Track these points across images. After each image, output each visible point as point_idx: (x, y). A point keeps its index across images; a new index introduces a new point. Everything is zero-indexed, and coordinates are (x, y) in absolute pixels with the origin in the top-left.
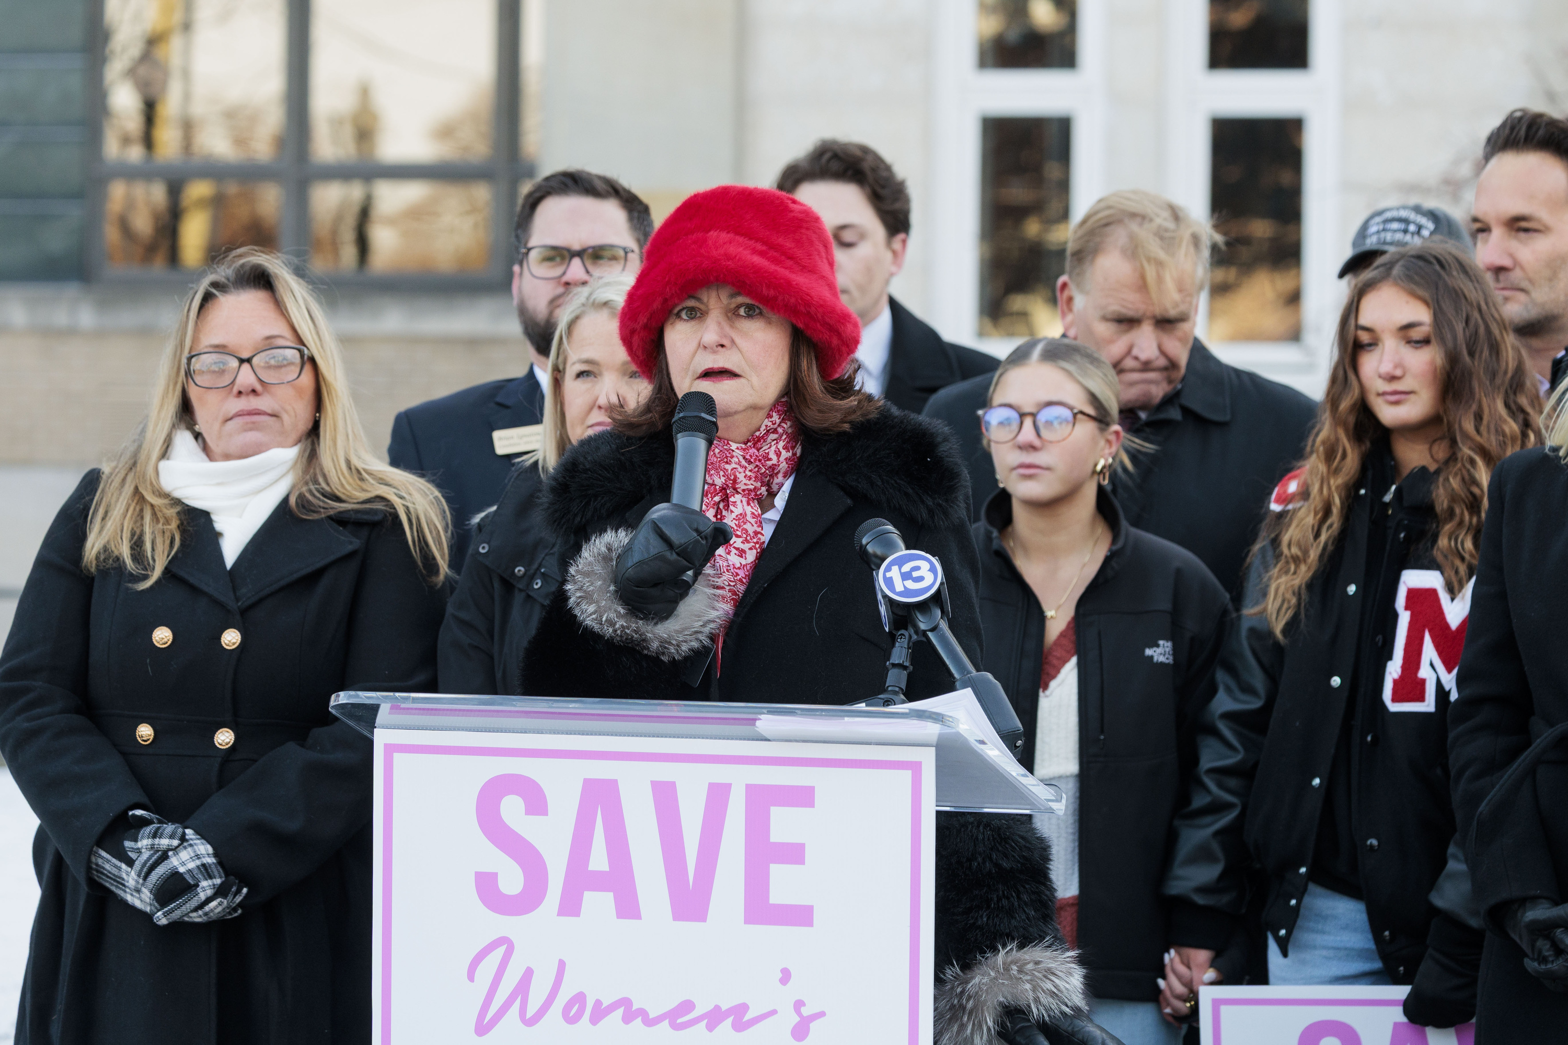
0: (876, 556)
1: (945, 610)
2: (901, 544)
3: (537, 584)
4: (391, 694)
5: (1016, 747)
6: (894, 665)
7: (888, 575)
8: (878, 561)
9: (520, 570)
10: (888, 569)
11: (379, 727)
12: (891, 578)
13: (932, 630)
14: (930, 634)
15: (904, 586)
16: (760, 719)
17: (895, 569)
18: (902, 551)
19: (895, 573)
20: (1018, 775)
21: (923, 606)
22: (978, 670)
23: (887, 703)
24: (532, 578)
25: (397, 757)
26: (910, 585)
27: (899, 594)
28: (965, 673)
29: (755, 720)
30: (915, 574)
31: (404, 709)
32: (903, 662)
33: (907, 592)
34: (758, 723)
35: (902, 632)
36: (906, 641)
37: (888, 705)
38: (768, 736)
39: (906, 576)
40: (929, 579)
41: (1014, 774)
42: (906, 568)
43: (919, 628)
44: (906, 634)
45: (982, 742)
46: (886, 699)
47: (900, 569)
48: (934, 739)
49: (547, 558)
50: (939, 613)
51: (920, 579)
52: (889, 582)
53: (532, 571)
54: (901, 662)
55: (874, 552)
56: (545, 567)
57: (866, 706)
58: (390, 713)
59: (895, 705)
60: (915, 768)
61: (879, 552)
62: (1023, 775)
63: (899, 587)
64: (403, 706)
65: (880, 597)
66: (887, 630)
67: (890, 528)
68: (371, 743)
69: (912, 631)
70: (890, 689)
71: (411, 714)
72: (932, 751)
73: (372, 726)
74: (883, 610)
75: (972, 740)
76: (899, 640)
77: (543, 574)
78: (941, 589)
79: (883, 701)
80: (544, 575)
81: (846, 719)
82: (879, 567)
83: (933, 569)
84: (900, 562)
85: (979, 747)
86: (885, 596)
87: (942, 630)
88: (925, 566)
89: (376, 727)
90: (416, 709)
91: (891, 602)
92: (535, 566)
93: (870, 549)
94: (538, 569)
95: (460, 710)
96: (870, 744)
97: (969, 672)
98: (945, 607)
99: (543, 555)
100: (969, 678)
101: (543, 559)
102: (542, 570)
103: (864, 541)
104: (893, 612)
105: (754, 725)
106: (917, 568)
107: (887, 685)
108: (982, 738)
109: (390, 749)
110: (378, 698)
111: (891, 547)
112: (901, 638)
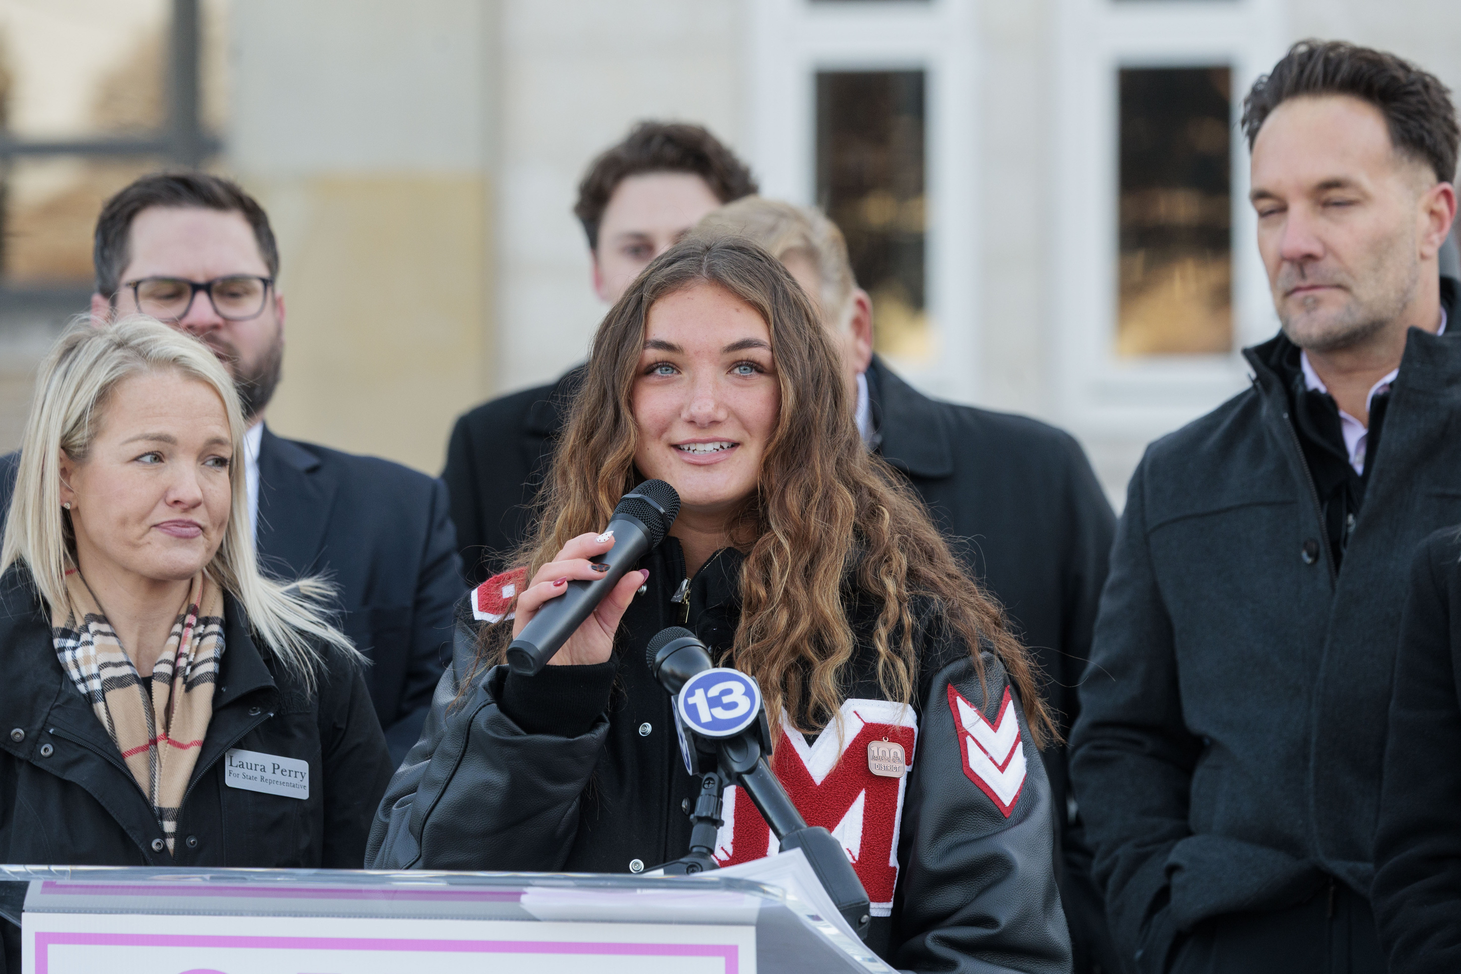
0: (674, 675)
1: (766, 745)
2: (708, 661)
3: (47, 750)
4: (45, 868)
5: (861, 924)
6: (700, 819)
7: (691, 701)
8: (677, 683)
9: (18, 733)
10: (691, 693)
11: (29, 911)
12: (694, 705)
13: (750, 772)
14: (746, 778)
15: (712, 716)
16: (525, 893)
17: (700, 692)
18: (708, 668)
19: (699, 699)
20: (864, 959)
21: (736, 742)
22: (810, 824)
23: (692, 868)
24: (35, 742)
25: (53, 950)
26: (720, 714)
27: (706, 726)
28: (794, 828)
29: (520, 894)
30: (726, 699)
31: (61, 886)
32: (712, 814)
33: (715, 723)
34: (523, 898)
35: (711, 775)
36: (716, 787)
37: (693, 871)
38: (537, 916)
39: (714, 702)
40: (744, 705)
41: (858, 958)
42: (714, 691)
43: (732, 769)
44: (715, 777)
45: (816, 918)
46: (690, 864)
47: (706, 693)
48: (754, 916)
49: (54, 712)
50: (757, 749)
51: (733, 706)
52: (692, 710)
53: (34, 734)
54: (710, 814)
55: (672, 671)
56: (53, 726)
57: (666, 873)
58: (42, 893)
59: (702, 871)
60: (730, 953)
61: (678, 671)
62: (872, 960)
63: (705, 717)
64: (59, 882)
65: (680, 729)
66: (690, 772)
67: (694, 640)
68: (18, 931)
69: (723, 774)
70: (695, 850)
71: (69, 893)
72: (751, 932)
73: (18, 909)
74: (684, 746)
75: (803, 916)
76: (706, 786)
77: (52, 736)
78: (760, 718)
79: (686, 866)
80: (55, 739)
81: (639, 891)
82: (678, 690)
83: (749, 693)
84: (706, 684)
85: (811, 924)
86: (687, 729)
87: (761, 771)
88: (738, 688)
89: (24, 911)
90: (76, 886)
91: (695, 737)
92: (38, 725)
93: (666, 667)
94: (44, 729)
95: (134, 887)
96: (670, 922)
97: (799, 827)
98: (765, 741)
99: (47, 710)
100: (798, 834)
101: (49, 714)
102: (51, 731)
103: (659, 658)
104: (697, 749)
105: (518, 900)
106: (729, 692)
107: (691, 845)
108: (815, 912)
109: (44, 940)
110: (27, 873)
111: (694, 664)
112: (709, 783)
